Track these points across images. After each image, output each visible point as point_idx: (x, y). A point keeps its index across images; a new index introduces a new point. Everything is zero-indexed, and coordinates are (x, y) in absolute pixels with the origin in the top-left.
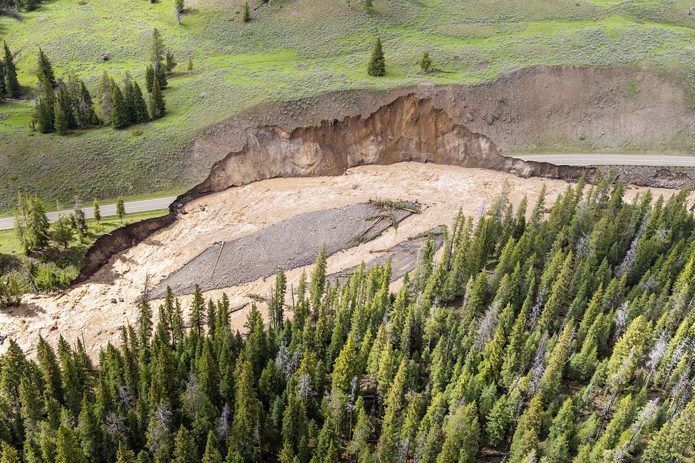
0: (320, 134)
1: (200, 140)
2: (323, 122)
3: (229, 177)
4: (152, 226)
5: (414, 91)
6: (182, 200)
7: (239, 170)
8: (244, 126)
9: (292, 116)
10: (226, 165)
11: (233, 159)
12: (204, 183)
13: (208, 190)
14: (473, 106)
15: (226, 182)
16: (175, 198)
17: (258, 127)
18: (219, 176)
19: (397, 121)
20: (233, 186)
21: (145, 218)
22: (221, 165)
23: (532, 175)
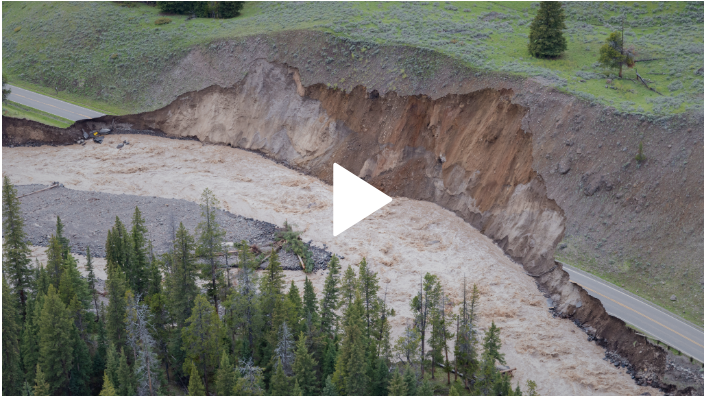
0: (346, 106)
1: (197, 53)
2: (359, 88)
3: (195, 121)
4: (36, 135)
5: (514, 86)
6: (112, 124)
7: (215, 117)
8: (260, 54)
9: (329, 63)
10: (201, 100)
11: (216, 96)
12: (155, 113)
13: (158, 127)
14: (584, 149)
15: (189, 126)
16: (98, 114)
17: (274, 62)
18: (181, 113)
19: (467, 131)
20: (195, 138)
21: (29, 117)
22: (192, 98)
23: (571, 315)
